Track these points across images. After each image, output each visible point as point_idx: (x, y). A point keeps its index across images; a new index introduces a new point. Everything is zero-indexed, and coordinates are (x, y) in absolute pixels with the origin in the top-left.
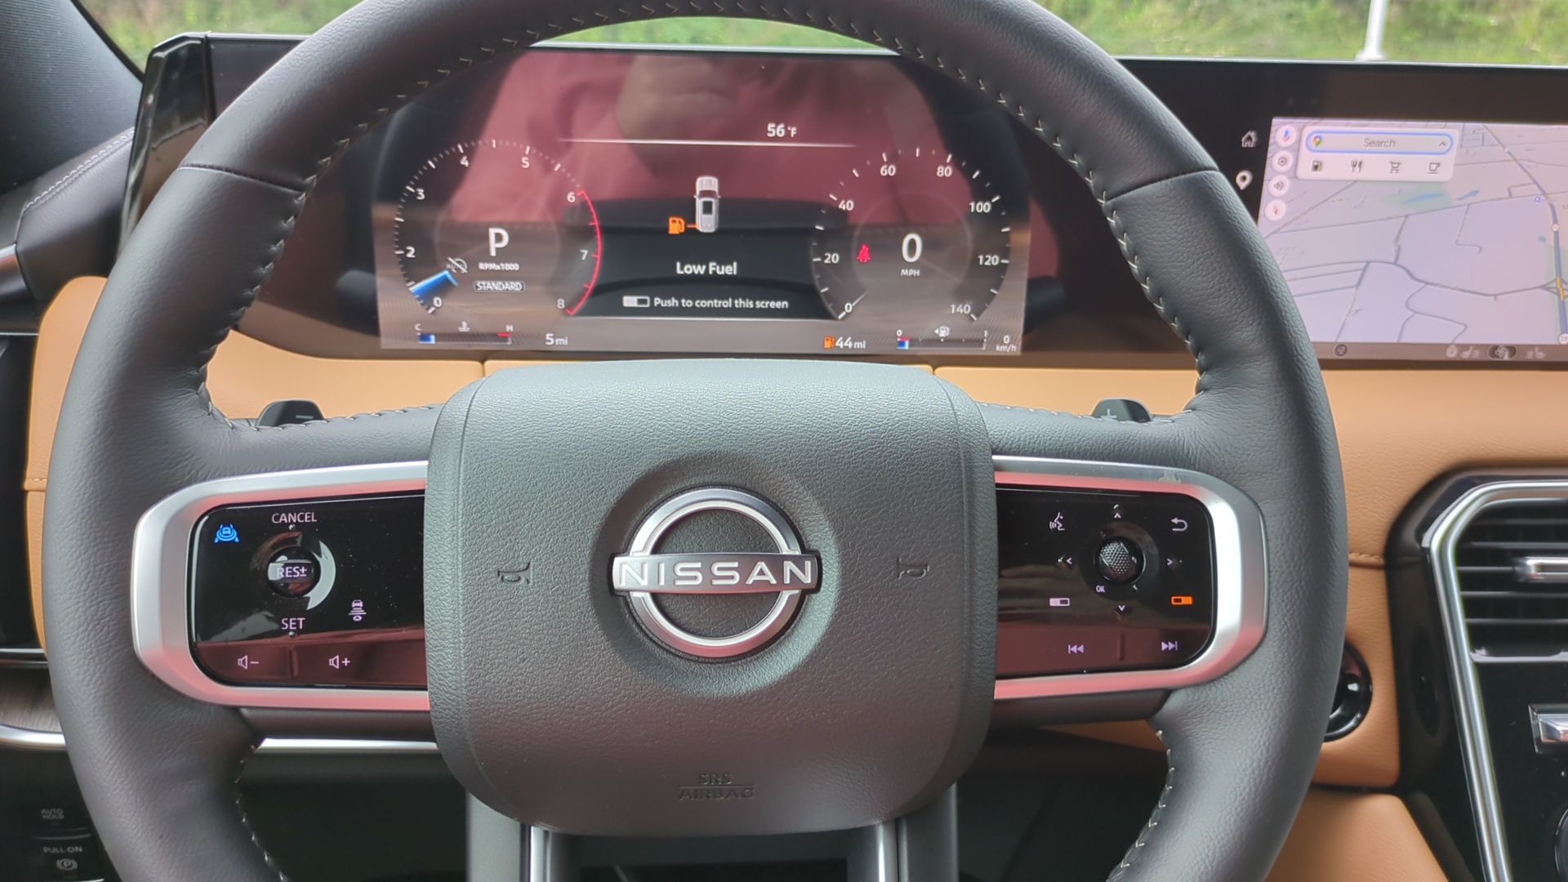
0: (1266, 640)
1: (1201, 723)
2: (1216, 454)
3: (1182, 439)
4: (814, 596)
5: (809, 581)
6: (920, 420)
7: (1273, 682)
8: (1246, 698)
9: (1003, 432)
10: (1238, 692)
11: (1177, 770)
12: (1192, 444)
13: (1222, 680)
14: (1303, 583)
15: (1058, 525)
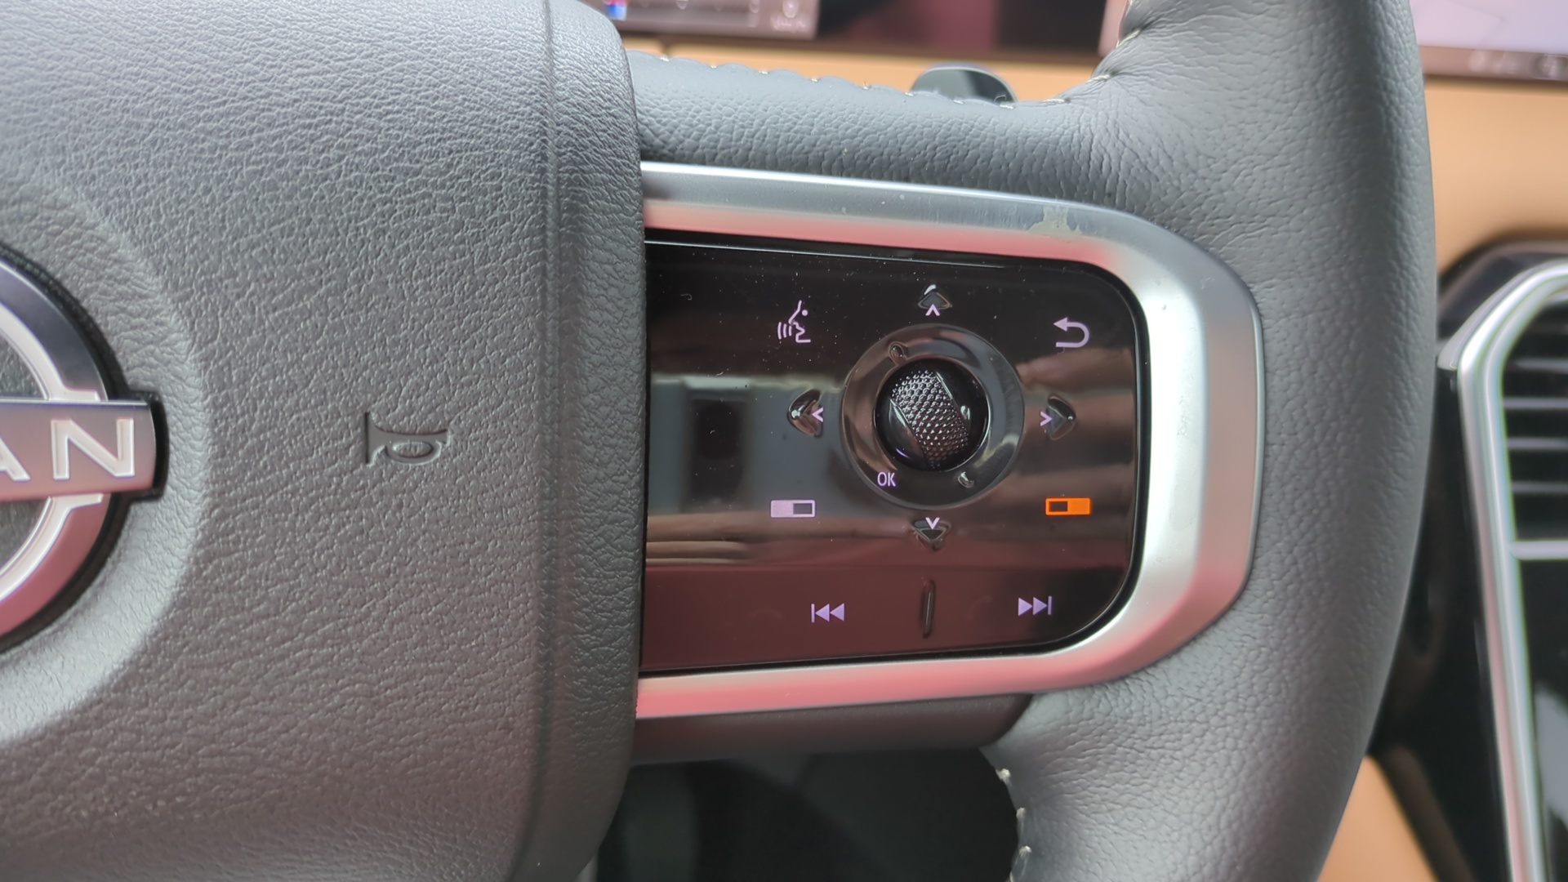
0: (1248, 596)
1: (1093, 767)
2: (1163, 171)
3: (1088, 137)
4: (147, 507)
5: (131, 472)
6: (451, 60)
7: (1256, 688)
8: (1193, 721)
9: (681, 111)
10: (1177, 705)
11: (1036, 854)
12: (1109, 148)
13: (1143, 676)
14: (1340, 471)
15: (795, 331)
